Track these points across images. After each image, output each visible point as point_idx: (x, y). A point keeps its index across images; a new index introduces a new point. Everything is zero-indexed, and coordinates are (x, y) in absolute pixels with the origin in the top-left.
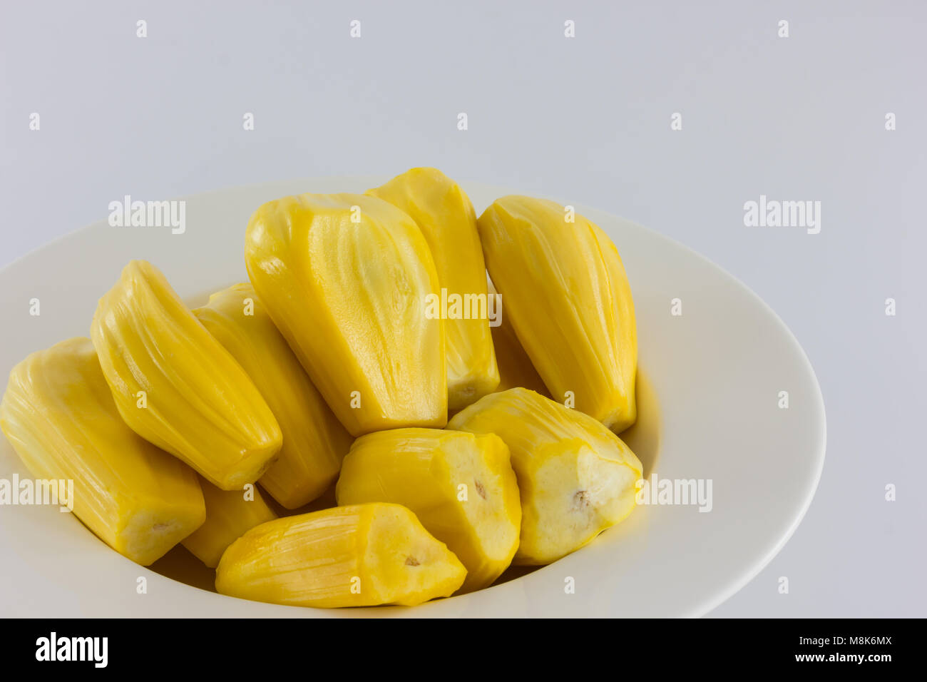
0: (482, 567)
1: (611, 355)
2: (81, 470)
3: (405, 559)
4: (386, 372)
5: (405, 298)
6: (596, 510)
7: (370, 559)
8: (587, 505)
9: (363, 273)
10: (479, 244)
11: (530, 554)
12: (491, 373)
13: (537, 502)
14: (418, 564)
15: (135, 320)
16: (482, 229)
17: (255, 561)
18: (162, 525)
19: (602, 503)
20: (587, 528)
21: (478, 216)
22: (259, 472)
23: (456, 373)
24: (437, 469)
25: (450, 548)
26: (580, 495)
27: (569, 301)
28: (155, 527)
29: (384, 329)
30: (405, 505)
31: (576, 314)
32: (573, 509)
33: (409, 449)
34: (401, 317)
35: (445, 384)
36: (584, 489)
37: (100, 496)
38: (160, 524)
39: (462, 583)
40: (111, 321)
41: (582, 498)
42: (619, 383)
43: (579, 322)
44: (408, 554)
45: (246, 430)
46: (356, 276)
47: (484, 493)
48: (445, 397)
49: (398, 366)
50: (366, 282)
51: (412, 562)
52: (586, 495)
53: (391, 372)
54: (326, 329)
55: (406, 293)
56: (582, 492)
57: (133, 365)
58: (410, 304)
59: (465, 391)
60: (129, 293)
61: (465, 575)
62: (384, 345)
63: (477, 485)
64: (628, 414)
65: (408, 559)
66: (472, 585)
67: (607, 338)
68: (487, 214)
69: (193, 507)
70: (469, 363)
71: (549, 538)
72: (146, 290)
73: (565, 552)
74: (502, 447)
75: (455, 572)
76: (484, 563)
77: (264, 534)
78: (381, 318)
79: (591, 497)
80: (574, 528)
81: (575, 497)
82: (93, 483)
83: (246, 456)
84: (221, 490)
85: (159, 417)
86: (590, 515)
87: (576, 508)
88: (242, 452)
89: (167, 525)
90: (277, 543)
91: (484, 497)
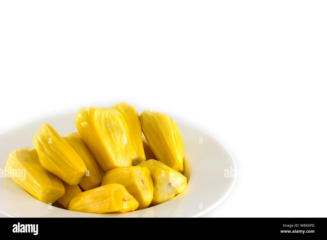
0: (143, 203)
1: (177, 151)
2: (31, 178)
3: (122, 199)
4: (115, 153)
5: (120, 134)
6: (174, 188)
7: (113, 199)
8: (172, 187)
9: (109, 126)
10: (139, 122)
11: (156, 201)
12: (143, 157)
13: (158, 186)
14: (126, 201)
15: (46, 137)
16: (140, 119)
17: (80, 202)
18: (53, 194)
19: (176, 187)
20: (172, 193)
21: (139, 115)
22: (80, 180)
23: (134, 156)
24: (130, 176)
25: (135, 197)
26: (170, 184)
27: (165, 137)
28: (51, 194)
29: (114, 141)
30: (122, 184)
31: (167, 140)
32: (168, 188)
33: (122, 171)
34: (119, 139)
35: (131, 158)
36: (171, 182)
37: (36, 185)
38: (52, 194)
39: (137, 207)
40: (39, 139)
41: (170, 185)
42: (179, 159)
43: (168, 142)
44: (123, 198)
45: (77, 167)
46: (107, 127)
47: (144, 183)
48: (131, 161)
49: (118, 152)
50: (109, 129)
51: (124, 200)
52: (171, 184)
53: (116, 153)
54: (99, 141)
55: (120, 133)
56: (170, 183)
57: (45, 149)
58: (121, 136)
59: (136, 161)
60: (44, 131)
61: (138, 205)
62: (115, 146)
63: (141, 180)
64: (182, 169)
65: (123, 199)
66: (140, 208)
67: (176, 147)
68: (141, 115)
69: (61, 190)
70: (137, 154)
71: (161, 196)
72: (49, 130)
73: (166, 200)
74: (148, 171)
75: (136, 204)
76: (144, 202)
77: (82, 195)
78: (114, 139)
79: (173, 185)
80: (168, 193)
81: (169, 185)
82: (34, 182)
83: (77, 174)
84: (69, 185)
85: (53, 163)
86: (173, 190)
87: (169, 188)
88: (76, 173)
89: (54, 194)
90: (86, 197)
91: (144, 184)
